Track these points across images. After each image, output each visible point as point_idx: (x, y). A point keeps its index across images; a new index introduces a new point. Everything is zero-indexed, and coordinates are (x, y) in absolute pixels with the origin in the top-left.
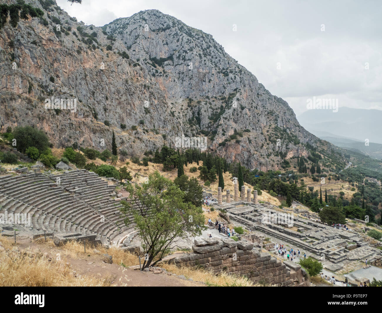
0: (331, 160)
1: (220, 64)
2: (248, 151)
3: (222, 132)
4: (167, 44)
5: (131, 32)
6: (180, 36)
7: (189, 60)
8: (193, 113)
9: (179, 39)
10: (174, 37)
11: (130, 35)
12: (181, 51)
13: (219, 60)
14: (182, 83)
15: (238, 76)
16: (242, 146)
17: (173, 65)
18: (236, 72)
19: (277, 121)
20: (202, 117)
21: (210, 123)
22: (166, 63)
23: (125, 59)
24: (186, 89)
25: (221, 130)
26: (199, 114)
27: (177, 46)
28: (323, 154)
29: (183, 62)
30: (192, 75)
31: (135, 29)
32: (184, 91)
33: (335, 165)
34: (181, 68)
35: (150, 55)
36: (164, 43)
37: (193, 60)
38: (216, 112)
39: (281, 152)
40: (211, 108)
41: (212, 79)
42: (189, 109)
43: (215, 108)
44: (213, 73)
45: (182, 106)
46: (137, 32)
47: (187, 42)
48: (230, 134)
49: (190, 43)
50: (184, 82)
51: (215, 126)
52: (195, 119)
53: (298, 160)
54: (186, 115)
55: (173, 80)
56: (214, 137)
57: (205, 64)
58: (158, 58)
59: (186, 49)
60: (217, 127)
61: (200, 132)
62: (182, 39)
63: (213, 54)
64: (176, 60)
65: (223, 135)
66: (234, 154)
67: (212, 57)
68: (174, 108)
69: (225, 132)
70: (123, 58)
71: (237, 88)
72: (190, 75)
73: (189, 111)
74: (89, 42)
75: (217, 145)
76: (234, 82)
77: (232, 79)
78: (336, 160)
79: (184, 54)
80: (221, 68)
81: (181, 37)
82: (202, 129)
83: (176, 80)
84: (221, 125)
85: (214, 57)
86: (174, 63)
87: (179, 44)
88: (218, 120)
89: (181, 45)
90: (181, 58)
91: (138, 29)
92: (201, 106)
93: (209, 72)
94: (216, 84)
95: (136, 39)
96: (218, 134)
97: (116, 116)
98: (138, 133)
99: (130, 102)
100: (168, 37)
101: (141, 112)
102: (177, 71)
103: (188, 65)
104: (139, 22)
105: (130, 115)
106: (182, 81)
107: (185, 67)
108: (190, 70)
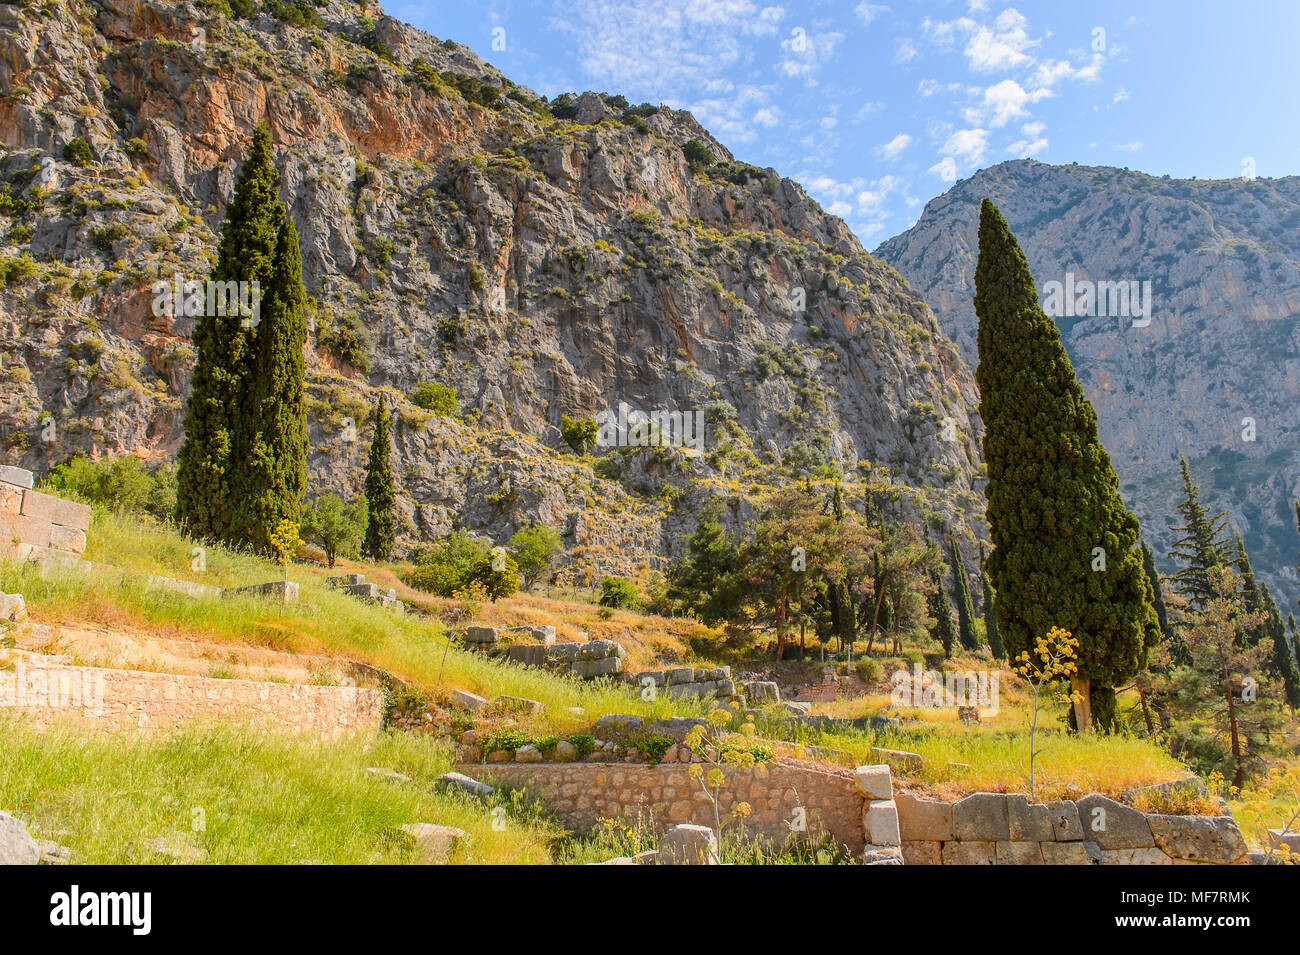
7: (1188, 284)
9: (1128, 223)
10: (1105, 224)
14: (1171, 392)
17: (1112, 329)
24: (1194, 415)
27: (1126, 250)
30: (1217, 346)
31: (935, 239)
32: (1189, 425)
36: (1063, 260)
37: (1210, 282)
49: (1186, 218)
50: (1182, 387)
55: (1121, 386)
62: (1144, 218)
68: (1139, 505)
72: (1205, 350)
83: (1139, 386)
87: (1129, 240)
97: (529, 376)
98: (668, 464)
99: (650, 310)
100: (1080, 234)
101: (725, 365)
102: (1138, 349)
103: (1190, 309)
104: (951, 211)
105: (645, 377)
106: (1172, 382)
107: (1173, 319)
108: (1201, 325)
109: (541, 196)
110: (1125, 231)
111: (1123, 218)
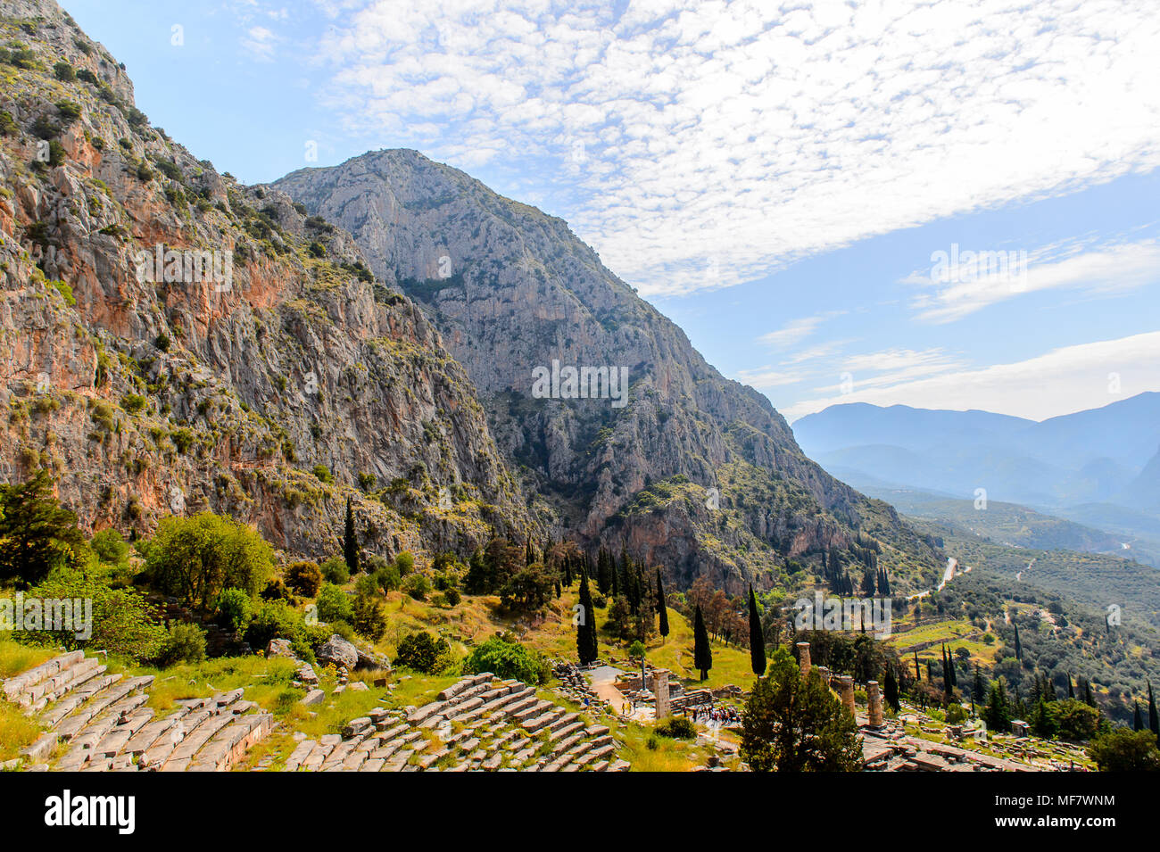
0: (902, 554)
1: (594, 297)
2: (686, 538)
3: (613, 486)
4: (445, 241)
5: (343, 207)
6: (482, 221)
7: (509, 285)
8: (527, 433)
9: (478, 230)
10: (464, 224)
11: (339, 215)
12: (486, 261)
13: (591, 288)
14: (491, 349)
15: (644, 328)
16: (672, 524)
17: (464, 300)
18: (637, 319)
19: (753, 449)
20: (554, 442)
21: (576, 460)
22: (443, 293)
23: (365, 283)
24: (502, 366)
25: (609, 479)
26: (542, 435)
27: (475, 248)
28: (881, 540)
29: (492, 292)
30: (519, 328)
31: (354, 199)
32: (498, 371)
33: (920, 568)
34: (488, 308)
35: (397, 272)
36: (436, 240)
37: (520, 287)
38: (589, 429)
39: (775, 536)
40: (576, 418)
41: (575, 339)
42: (515, 421)
43: (584, 417)
44: (576, 321)
45: (494, 412)
46: (358, 208)
47: (501, 238)
48: (633, 491)
49: (511, 240)
50: (498, 348)
51: (591, 468)
52: (533, 449)
53: (824, 559)
54: (507, 438)
55: (466, 342)
56: (590, 499)
57: (554, 298)
58: (421, 279)
59: (500, 257)
60: (599, 470)
61: (548, 486)
63: (572, 271)
64: (474, 287)
65: (616, 492)
66: (648, 548)
67: (571, 279)
69: (621, 485)
70: (361, 280)
71: (643, 363)
72: (512, 329)
73: (515, 427)
74: (261, 231)
75: (601, 523)
76: (633, 345)
77: (627, 337)
78: (917, 553)
79: (495, 270)
80: (596, 307)
81: (485, 225)
82: (553, 476)
83: (475, 342)
84: (608, 464)
85: (576, 278)
86: (466, 294)
87: (477, 242)
88: (598, 453)
89: (486, 246)
90: (487, 281)
91: (363, 200)
92: (547, 414)
93: (567, 320)
94: (584, 350)
95: (358, 227)
96: (601, 493)
97: (347, 451)
98: (413, 500)
99: (383, 407)
100: (448, 225)
101: (413, 437)
102: (476, 317)
103: (507, 301)
104: (367, 180)
105: (385, 445)
106: (492, 343)
107: (498, 304)
108: (512, 313)
109: (333, 336)
110: (476, 234)
111: (476, 224)
